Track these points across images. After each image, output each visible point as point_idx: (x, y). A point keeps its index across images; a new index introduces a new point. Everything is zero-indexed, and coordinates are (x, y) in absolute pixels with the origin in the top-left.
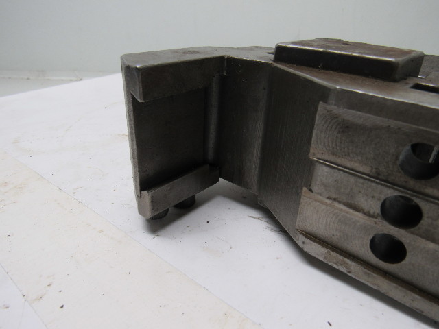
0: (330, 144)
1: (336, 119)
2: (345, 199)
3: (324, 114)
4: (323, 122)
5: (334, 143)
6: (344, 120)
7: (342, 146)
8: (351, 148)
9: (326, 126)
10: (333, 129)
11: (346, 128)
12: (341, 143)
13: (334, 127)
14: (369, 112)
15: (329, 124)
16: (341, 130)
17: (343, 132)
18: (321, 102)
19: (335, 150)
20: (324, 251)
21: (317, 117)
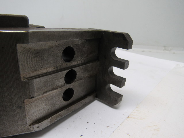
0: (32, 66)
1: (31, 51)
2: (51, 88)
3: (22, 51)
4: (23, 56)
5: (34, 65)
6: (35, 50)
7: (38, 64)
8: (43, 63)
9: (25, 57)
10: (30, 57)
11: (37, 54)
12: (37, 62)
13: (31, 56)
14: (49, 40)
15: (27, 55)
16: (35, 56)
17: (37, 56)
18: (18, 44)
19: (35, 68)
20: (49, 120)
21: (19, 54)
